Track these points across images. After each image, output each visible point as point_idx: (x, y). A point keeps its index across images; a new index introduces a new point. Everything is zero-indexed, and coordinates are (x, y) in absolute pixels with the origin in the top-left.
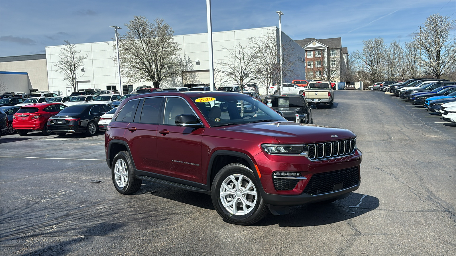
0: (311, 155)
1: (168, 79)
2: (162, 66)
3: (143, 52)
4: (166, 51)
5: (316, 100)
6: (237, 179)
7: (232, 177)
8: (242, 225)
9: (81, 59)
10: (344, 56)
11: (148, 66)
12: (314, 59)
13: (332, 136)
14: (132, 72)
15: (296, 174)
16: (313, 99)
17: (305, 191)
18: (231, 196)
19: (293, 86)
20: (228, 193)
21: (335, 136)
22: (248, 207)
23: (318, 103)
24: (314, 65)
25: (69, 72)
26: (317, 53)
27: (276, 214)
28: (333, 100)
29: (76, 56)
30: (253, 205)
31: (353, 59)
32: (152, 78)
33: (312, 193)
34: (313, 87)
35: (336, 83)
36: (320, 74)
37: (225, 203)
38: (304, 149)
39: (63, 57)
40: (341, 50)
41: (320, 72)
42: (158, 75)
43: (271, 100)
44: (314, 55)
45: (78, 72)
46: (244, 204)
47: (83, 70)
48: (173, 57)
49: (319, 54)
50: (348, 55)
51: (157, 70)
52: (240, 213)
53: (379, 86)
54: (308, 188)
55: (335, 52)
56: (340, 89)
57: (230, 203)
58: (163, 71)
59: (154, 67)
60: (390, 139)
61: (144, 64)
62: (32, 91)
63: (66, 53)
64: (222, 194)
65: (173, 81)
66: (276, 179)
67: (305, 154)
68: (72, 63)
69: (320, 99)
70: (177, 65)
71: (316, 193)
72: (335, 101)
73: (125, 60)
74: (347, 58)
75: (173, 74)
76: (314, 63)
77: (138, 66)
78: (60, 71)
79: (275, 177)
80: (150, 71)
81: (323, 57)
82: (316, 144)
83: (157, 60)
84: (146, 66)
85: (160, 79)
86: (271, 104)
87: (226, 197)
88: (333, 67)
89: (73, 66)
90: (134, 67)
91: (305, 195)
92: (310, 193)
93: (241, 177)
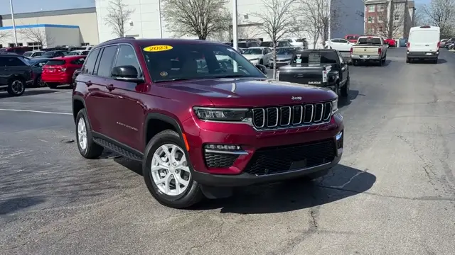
0: (258, 122)
1: (215, 33)
2: (209, 20)
3: (189, 5)
4: (213, 4)
5: (365, 57)
6: (170, 150)
7: (165, 148)
8: (174, 208)
9: (129, 12)
10: (411, 11)
11: (194, 19)
12: (376, 13)
13: (293, 98)
14: (178, 27)
15: (236, 147)
16: (361, 56)
17: (245, 170)
18: (164, 170)
19: (345, 42)
20: (161, 167)
21: (298, 98)
22: (182, 186)
23: (367, 60)
24: (376, 20)
25: (117, 25)
26: (379, 6)
27: (211, 197)
28: (385, 57)
29: (124, 9)
30: (186, 183)
31: (419, 14)
32: (198, 32)
33: (257, 173)
34: (363, 42)
35: (398, 40)
36: (381, 31)
37: (157, 179)
38: (247, 115)
39: (112, 10)
40: (406, 4)
41: (381, 28)
42: (204, 30)
43: (300, 55)
44: (376, 9)
45: (126, 25)
46: (177, 182)
47: (132, 24)
48: (220, 10)
49: (382, 8)
50: (414, 9)
51: (203, 24)
52: (173, 193)
53: (444, 43)
54: (250, 166)
55: (399, 5)
56: (401, 46)
57: (163, 180)
58: (210, 25)
59: (200, 21)
60: (435, 101)
61: (190, 17)
62: (83, 44)
63: (113, 6)
64: (154, 167)
65: (221, 35)
66: (207, 153)
67: (249, 121)
68: (120, 17)
69: (369, 56)
70: (224, 19)
71: (263, 173)
72: (387, 58)
73: (171, 14)
74: (414, 12)
75: (221, 28)
76: (376, 18)
77: (184, 20)
78: (107, 25)
79: (207, 151)
80: (196, 25)
81: (386, 11)
82: (265, 108)
83: (204, 13)
84: (192, 20)
85: (206, 34)
86: (301, 60)
87: (159, 171)
88: (396, 22)
89: (121, 20)
90: (180, 21)
91: (245, 176)
92: (254, 173)
93: (174, 147)
